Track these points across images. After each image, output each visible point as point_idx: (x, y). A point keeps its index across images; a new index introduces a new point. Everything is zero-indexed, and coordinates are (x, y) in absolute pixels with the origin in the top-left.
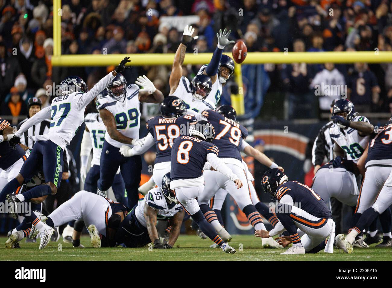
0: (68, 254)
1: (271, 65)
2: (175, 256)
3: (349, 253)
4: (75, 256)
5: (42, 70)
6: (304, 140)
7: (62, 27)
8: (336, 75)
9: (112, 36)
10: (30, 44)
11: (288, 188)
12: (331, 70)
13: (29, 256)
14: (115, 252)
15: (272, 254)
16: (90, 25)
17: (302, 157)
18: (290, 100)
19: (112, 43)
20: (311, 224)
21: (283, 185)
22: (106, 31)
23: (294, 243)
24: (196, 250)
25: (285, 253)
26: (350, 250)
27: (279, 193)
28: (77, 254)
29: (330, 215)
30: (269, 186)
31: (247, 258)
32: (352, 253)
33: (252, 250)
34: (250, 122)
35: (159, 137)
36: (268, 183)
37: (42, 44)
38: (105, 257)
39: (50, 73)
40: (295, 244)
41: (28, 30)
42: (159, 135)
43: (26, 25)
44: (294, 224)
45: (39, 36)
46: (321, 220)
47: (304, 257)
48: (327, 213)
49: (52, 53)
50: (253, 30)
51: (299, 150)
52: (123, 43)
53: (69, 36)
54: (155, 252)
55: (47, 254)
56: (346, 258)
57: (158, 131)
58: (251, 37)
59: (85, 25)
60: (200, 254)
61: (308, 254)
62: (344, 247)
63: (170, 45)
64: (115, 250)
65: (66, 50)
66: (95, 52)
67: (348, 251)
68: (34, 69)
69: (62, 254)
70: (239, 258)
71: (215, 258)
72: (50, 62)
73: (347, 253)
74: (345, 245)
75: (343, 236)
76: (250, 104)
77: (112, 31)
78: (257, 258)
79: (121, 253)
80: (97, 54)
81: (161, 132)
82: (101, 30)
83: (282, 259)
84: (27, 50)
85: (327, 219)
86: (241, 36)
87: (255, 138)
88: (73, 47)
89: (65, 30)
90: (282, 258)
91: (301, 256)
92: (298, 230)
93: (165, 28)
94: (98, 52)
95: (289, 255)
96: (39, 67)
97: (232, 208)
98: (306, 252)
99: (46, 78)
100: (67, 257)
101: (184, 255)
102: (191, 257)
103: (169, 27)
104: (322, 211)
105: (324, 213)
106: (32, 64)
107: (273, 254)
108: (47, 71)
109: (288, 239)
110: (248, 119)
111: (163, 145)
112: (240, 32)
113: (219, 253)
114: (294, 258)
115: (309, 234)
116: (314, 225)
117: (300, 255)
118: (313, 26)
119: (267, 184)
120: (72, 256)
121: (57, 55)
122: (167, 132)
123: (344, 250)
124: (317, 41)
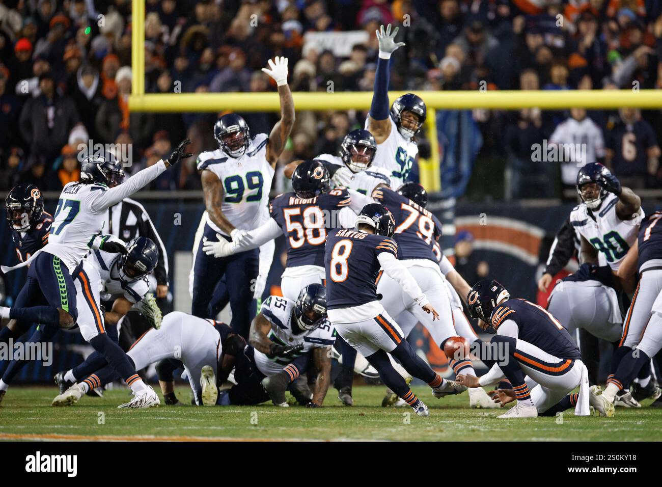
0: (154, 416)
1: (483, 112)
2: (327, 419)
3: (608, 415)
4: (164, 420)
5: (114, 119)
6: (537, 233)
7: (146, 49)
8: (589, 128)
9: (228, 63)
10: (95, 76)
11: (511, 309)
12: (580, 120)
13: (91, 419)
14: (229, 413)
15: (483, 418)
16: (191, 45)
17: (533, 260)
18: (514, 168)
19: (226, 75)
20: (548, 368)
21: (503, 305)
22: (217, 56)
23: (519, 400)
24: (361, 411)
25: (504, 416)
26: (611, 411)
27: (496, 317)
28: (169, 417)
29: (579, 354)
30: (480, 307)
31: (443, 423)
32: (613, 416)
33: (450, 411)
34: (450, 203)
35: (290, 227)
36: (479, 302)
37: (113, 76)
38: (213, 420)
39: (126, 123)
40: (521, 402)
41: (91, 53)
42: (290, 223)
43: (88, 46)
44: (520, 368)
45: (108, 63)
46: (564, 362)
47: (536, 421)
48: (573, 351)
49: (129, 90)
50: (455, 56)
51: (528, 248)
52: (244, 75)
53: (157, 63)
54: (295, 413)
55: (119, 415)
56: (604, 423)
57: (289, 218)
58: (450, 65)
59: (183, 46)
60: (367, 416)
61: (541, 418)
62: (600, 406)
63: (321, 79)
64: (229, 409)
65: (151, 87)
66: (200, 89)
67: (607, 413)
68: (100, 116)
69: (144, 416)
70: (430, 424)
71: (391, 423)
72: (127, 105)
73: (605, 415)
74: (602, 402)
75: (599, 388)
76: (450, 176)
77: (226, 55)
78: (460, 424)
79: (238, 416)
80: (203, 92)
81: (294, 219)
82: (207, 54)
83: (500, 425)
84: (89, 86)
85: (573, 360)
86: (436, 65)
87: (458, 229)
88: (163, 82)
89: (152, 54)
90: (499, 423)
91: (530, 421)
92: (527, 378)
93: (312, 51)
94: (204, 89)
95: (511, 418)
96: (108, 113)
97: (419, 342)
98: (539, 415)
99: (120, 132)
100: (152, 422)
101: (341, 418)
102: (352, 421)
103: (319, 50)
104: (565, 348)
105: (569, 349)
106: (97, 108)
107: (486, 417)
108: (121, 119)
109: (508, 394)
110: (446, 198)
111: (297, 239)
112: (433, 57)
113: (398, 415)
114: (519, 424)
115: (544, 385)
116: (553, 369)
117: (529, 418)
118: (553, 49)
119: (476, 305)
120: (161, 420)
121: (138, 94)
122: (303, 218)
123: (600, 412)
124: (558, 72)
